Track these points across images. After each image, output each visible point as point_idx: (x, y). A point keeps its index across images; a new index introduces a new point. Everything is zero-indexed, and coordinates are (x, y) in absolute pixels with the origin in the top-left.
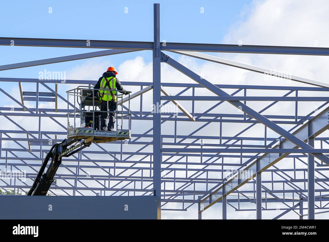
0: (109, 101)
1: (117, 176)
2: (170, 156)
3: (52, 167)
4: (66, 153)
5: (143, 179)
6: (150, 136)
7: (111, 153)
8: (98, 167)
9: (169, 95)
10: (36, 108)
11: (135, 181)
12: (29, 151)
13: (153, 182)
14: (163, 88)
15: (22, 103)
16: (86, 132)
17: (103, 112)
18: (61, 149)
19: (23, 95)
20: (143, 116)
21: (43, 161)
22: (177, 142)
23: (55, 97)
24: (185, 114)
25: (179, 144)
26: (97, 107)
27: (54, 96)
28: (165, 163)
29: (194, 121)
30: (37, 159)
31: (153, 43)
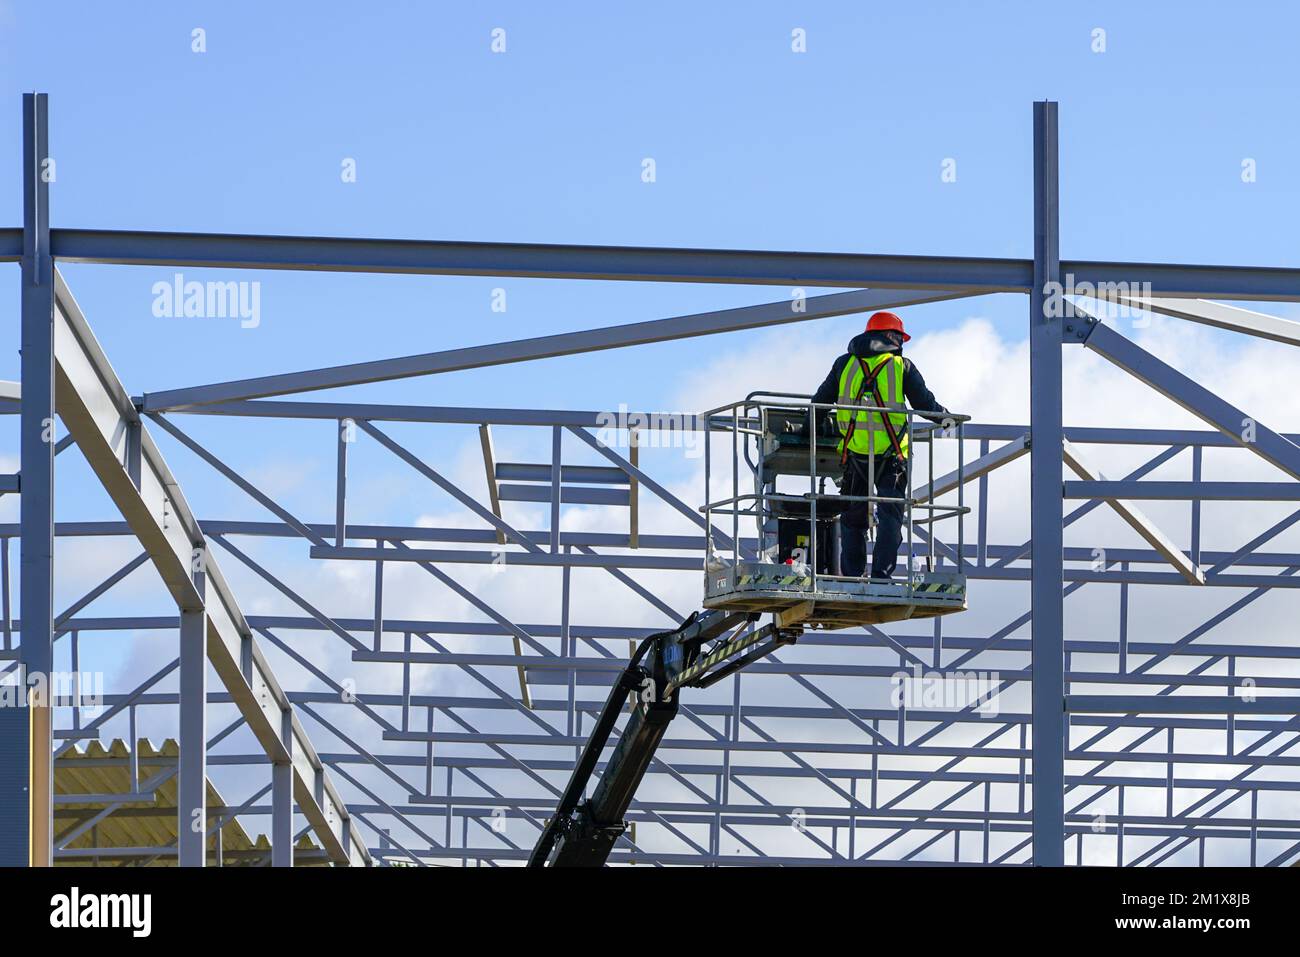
0: (876, 457)
1: (886, 810)
2: (1101, 729)
3: (638, 730)
4: (696, 669)
5: (991, 822)
6: (1018, 645)
7: (858, 716)
8: (806, 771)
9: (1098, 479)
10: (549, 530)
11: (958, 828)
12: (522, 705)
13: (1030, 835)
14: (1071, 448)
15: (491, 511)
16: (783, 582)
17: (850, 502)
18: (675, 654)
19: (499, 477)
20: (990, 562)
21: (583, 748)
22: (1129, 670)
23: (627, 487)
24: (1160, 554)
25: (1138, 677)
26: (829, 481)
27: (626, 481)
28: (1080, 754)
29: (1198, 583)
30: (555, 738)
31: (1030, 263)
